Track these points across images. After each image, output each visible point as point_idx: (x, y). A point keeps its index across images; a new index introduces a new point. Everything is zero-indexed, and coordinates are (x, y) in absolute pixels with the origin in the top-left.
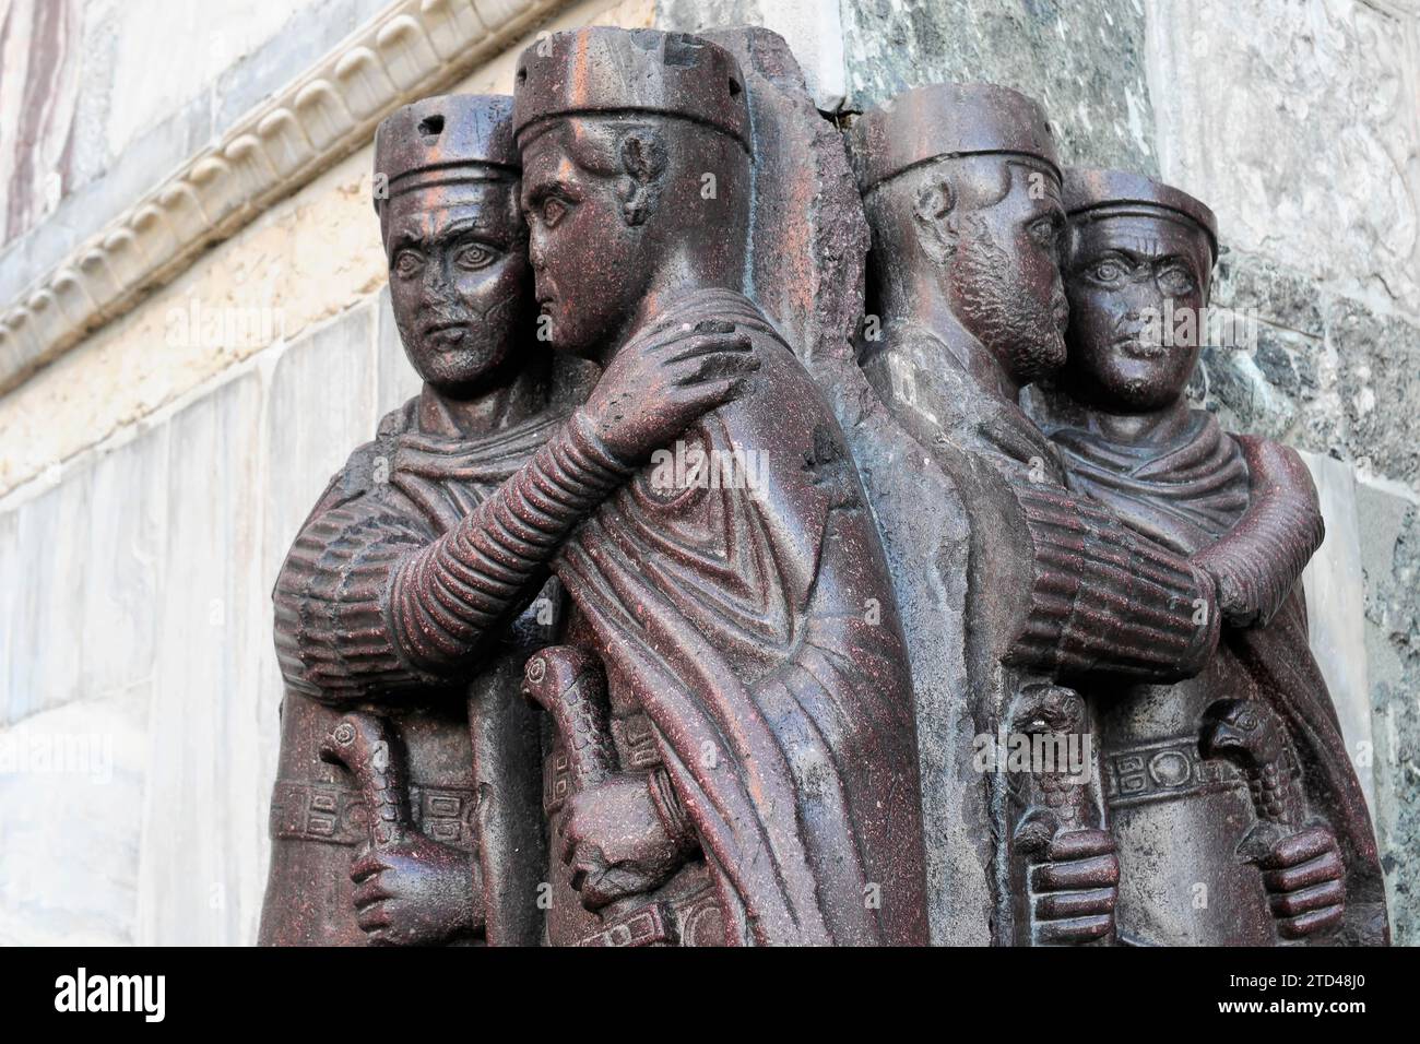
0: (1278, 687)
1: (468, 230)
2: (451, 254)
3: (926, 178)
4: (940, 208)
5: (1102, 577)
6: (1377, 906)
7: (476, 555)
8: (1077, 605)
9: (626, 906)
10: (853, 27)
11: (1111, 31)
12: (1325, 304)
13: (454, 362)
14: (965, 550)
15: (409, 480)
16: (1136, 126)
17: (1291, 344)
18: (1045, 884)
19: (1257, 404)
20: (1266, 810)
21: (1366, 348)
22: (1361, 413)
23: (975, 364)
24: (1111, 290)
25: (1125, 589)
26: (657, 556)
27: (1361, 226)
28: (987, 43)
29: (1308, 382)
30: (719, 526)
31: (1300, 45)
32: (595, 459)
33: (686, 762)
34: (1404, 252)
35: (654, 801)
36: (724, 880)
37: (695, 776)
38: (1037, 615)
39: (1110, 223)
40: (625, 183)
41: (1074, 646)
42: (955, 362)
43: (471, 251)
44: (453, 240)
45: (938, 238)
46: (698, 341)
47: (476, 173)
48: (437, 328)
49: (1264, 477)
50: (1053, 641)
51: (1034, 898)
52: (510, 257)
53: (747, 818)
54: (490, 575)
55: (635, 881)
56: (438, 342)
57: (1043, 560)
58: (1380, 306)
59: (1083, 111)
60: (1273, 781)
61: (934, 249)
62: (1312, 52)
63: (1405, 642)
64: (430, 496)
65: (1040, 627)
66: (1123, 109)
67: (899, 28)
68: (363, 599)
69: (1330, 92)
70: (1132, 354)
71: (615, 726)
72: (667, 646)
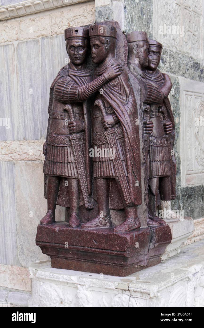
0: (166, 105)
1: (81, 45)
2: (78, 48)
3: (135, 43)
4: (136, 47)
5: (154, 93)
6: (174, 131)
7: (91, 89)
8: (152, 97)
9: (110, 129)
10: (125, 20)
11: (149, 16)
12: (168, 51)
13: (78, 62)
14: (140, 90)
15: (71, 75)
16: (151, 29)
17: (164, 57)
18: (146, 127)
19: (160, 66)
20: (164, 119)
21: (172, 57)
22: (171, 66)
23: (139, 66)
24: (151, 55)
25: (156, 95)
26: (112, 91)
27: (173, 39)
28: (137, 20)
29: (166, 62)
30: (119, 88)
31: (169, 13)
32: (107, 80)
33: (119, 114)
34: (178, 42)
35: (113, 117)
36: (123, 126)
37: (120, 115)
38: (148, 98)
39: (151, 47)
40: (106, 45)
41: (150, 101)
42: (137, 66)
43: (81, 48)
44: (79, 46)
45: (136, 51)
46: (117, 67)
47: (81, 38)
48: (76, 57)
49: (166, 79)
50: (148, 101)
51: (144, 128)
52: (85, 49)
53: (125, 120)
54: (92, 91)
55: (111, 126)
56: (76, 59)
57: (149, 92)
58: (174, 50)
59: (146, 28)
60: (166, 116)
61: (135, 52)
62: (170, 14)
63: (174, 96)
64: (75, 78)
65: (148, 99)
66: (150, 27)
67: (129, 20)
68: (74, 92)
69: (171, 20)
70: (153, 64)
71: (106, 109)
72: (115, 101)
